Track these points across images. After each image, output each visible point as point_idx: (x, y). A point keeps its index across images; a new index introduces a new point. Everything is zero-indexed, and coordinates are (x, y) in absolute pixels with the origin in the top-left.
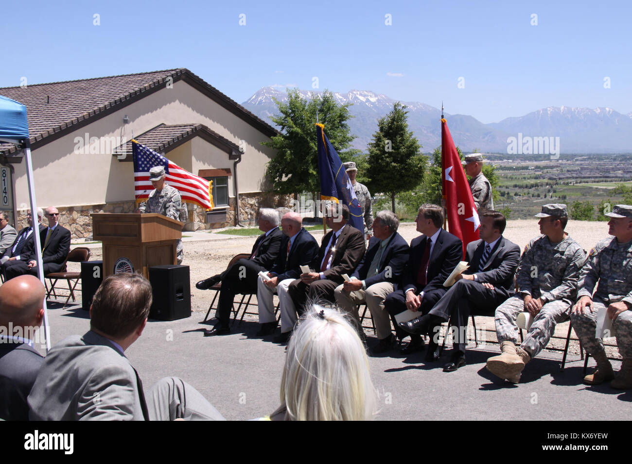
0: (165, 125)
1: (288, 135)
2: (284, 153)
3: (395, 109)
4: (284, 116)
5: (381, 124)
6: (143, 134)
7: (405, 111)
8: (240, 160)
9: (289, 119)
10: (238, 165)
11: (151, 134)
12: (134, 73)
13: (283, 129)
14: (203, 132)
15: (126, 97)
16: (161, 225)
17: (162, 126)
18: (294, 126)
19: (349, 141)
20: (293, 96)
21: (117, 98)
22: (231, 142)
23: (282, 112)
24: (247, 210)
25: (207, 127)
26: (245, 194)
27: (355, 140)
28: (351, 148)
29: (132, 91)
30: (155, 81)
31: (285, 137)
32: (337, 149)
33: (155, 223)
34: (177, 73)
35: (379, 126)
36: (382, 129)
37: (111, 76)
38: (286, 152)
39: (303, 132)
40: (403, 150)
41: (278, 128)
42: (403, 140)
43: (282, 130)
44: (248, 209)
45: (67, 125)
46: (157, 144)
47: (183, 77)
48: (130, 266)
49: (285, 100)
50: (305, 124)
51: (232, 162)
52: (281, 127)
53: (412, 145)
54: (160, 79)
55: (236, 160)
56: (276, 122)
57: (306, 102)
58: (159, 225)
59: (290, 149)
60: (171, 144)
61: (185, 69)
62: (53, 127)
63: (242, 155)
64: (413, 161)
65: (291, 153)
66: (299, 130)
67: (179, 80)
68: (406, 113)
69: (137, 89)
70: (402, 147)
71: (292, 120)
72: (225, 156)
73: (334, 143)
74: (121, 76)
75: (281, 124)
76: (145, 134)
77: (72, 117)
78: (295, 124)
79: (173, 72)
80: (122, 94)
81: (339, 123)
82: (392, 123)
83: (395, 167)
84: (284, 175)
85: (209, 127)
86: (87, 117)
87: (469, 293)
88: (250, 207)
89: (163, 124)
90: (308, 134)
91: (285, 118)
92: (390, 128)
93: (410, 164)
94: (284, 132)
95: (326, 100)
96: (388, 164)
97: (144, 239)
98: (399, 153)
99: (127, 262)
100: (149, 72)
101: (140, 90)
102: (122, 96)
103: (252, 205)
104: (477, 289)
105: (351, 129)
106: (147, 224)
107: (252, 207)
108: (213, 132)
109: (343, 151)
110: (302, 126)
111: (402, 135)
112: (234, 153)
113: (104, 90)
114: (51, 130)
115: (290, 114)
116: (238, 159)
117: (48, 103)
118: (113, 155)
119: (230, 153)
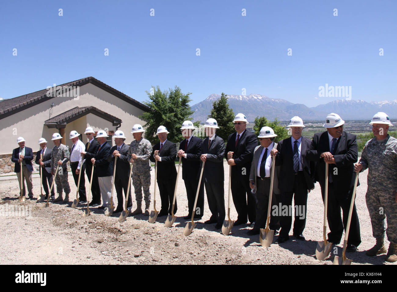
3: (222, 96)
5: (215, 105)
8: (120, 126)
14: (93, 111)
19: (191, 114)
22: (113, 116)
23: (151, 99)
25: (96, 108)
30: (72, 84)
34: (86, 79)
35: (213, 106)
36: (215, 107)
39: (160, 109)
40: (225, 119)
42: (225, 113)
47: (91, 81)
51: (115, 127)
53: (230, 116)
54: (74, 82)
55: (117, 126)
61: (91, 77)
63: (121, 123)
64: (230, 124)
66: (157, 109)
67: (89, 83)
68: (227, 98)
71: (155, 104)
72: (111, 124)
89: (77, 107)
90: (162, 111)
92: (219, 107)
93: (229, 126)
95: (176, 91)
98: (223, 121)
108: (100, 111)
110: (159, 107)
111: (225, 111)
112: (115, 122)
115: (155, 100)
116: (119, 125)
118: (44, 125)
119: (113, 122)
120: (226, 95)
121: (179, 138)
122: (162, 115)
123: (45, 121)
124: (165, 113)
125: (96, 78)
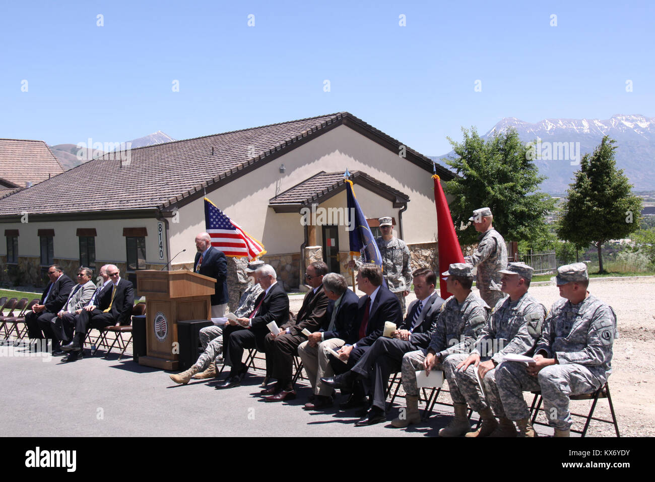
0: (325, 173)
1: (465, 178)
2: (459, 199)
3: (603, 144)
4: (460, 157)
5: (584, 161)
6: (300, 184)
7: (613, 145)
8: (406, 208)
9: (464, 162)
10: (403, 214)
11: (309, 183)
12: (298, 119)
13: (458, 171)
14: (361, 179)
15: (281, 146)
16: (192, 283)
17: (322, 174)
18: (470, 169)
19: (538, 182)
20: (470, 135)
21: (273, 148)
22: (394, 189)
23: (457, 153)
24: (421, 263)
25: (366, 174)
26: (418, 244)
27: (544, 182)
28: (537, 191)
29: (288, 139)
30: (313, 127)
31: (461, 182)
32: (520, 193)
33: (185, 281)
34: (337, 118)
35: (581, 163)
36: (584, 167)
37: (277, 123)
38: (460, 198)
39: (480, 175)
40: (609, 191)
41: (454, 171)
42: (610, 180)
43: (458, 173)
44: (422, 261)
45: (220, 178)
46: (311, 193)
47: (345, 121)
48: (165, 320)
49: (461, 141)
50: (482, 166)
51: (397, 210)
52: (457, 169)
53: (620, 186)
54: (318, 125)
55: (401, 209)
56: (451, 165)
57: (483, 141)
58: (189, 282)
59: (465, 193)
60: (325, 194)
61: (347, 112)
62: (206, 180)
63: (408, 203)
64: (621, 203)
65: (466, 198)
66: (474, 173)
67: (341, 124)
68: (614, 148)
69: (293, 137)
70: (608, 189)
71: (468, 163)
72: (389, 204)
73: (515, 186)
74: (286, 123)
75: (455, 167)
76: (303, 183)
77: (226, 169)
78: (471, 166)
79: (333, 117)
80: (278, 142)
81: (522, 164)
82: (598, 160)
83: (597, 212)
84: (462, 223)
85: (368, 174)
86: (240, 169)
87: (387, 349)
88: (424, 259)
89: (323, 172)
90: (485, 178)
91: (461, 159)
92: (593, 166)
93: (617, 207)
94: (461, 174)
95: (509, 138)
96: (589, 208)
97: (172, 294)
98: (604, 196)
99: (162, 316)
100: (312, 117)
101: (297, 138)
102: (278, 144)
103: (426, 257)
104: (395, 345)
105: (539, 169)
106: (175, 281)
107: (426, 259)
108: (373, 179)
109: (528, 194)
110: (478, 169)
111: (608, 174)
112: (397, 201)
113: (265, 138)
114: (204, 183)
115: (467, 156)
116: (403, 207)
117: (213, 154)
118: (269, 206)
119: (394, 201)
120: (612, 142)
121: (518, 233)
122: (485, 187)
123: (270, 200)
124: (491, 183)
125: (354, 115)
